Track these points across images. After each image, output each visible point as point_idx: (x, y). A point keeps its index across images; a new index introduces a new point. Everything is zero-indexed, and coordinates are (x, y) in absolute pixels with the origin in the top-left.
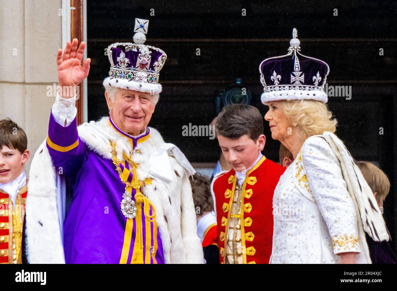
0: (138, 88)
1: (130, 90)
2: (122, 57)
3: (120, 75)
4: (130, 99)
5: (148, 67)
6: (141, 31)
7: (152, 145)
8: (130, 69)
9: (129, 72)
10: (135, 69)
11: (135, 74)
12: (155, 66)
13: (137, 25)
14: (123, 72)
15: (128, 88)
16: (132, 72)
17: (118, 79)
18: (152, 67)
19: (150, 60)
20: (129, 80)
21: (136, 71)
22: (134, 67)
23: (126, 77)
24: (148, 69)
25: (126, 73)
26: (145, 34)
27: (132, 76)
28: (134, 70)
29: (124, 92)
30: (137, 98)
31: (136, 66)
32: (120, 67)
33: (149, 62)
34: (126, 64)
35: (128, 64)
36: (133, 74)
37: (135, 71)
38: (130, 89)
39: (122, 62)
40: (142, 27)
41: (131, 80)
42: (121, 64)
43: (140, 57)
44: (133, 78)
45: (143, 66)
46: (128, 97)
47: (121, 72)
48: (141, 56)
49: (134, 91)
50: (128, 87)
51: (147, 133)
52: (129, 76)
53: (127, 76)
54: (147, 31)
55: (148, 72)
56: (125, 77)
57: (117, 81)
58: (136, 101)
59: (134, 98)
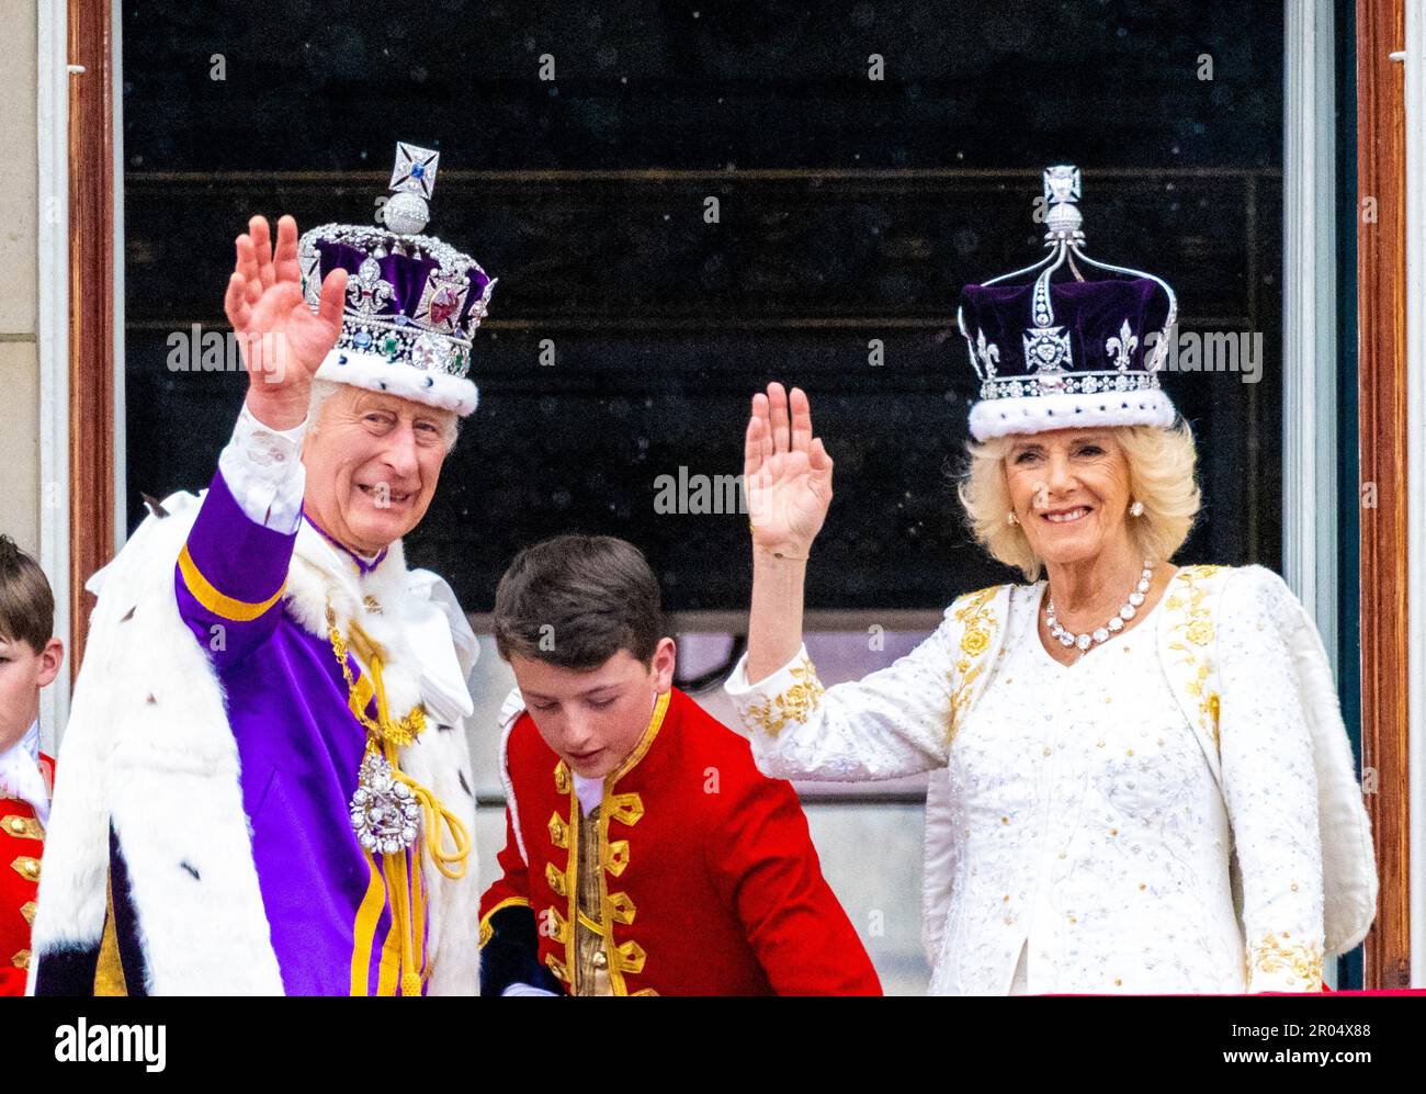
0: (419, 390)
1: (389, 395)
2: (368, 276)
3: (352, 337)
4: (380, 426)
5: (455, 317)
6: (413, 190)
8: (392, 321)
9: (388, 331)
10: (410, 321)
11: (409, 341)
12: (471, 317)
13: (401, 163)
14: (365, 329)
15: (384, 386)
16: (398, 332)
17: (347, 352)
18: (464, 320)
19: (465, 293)
20: (389, 358)
21: (415, 330)
22: (410, 313)
23: (377, 347)
24: (454, 324)
25: (376, 334)
27: (400, 347)
28: (408, 324)
29: (365, 399)
30: (406, 422)
31: (418, 312)
32: (352, 311)
33: (462, 300)
34: (379, 302)
35: (387, 300)
36: (405, 339)
37: (410, 329)
38: (390, 390)
39: (366, 293)
40: (418, 173)
41: (394, 359)
42: (360, 299)
43: (435, 281)
44: (403, 352)
45: (440, 313)
46: (372, 418)
47: (358, 330)
48: (437, 276)
49: (402, 399)
50: (384, 382)
52: (390, 346)
53: (382, 343)
55: (454, 334)
56: (373, 348)
57: (344, 361)
58: (406, 434)
59: (394, 422)
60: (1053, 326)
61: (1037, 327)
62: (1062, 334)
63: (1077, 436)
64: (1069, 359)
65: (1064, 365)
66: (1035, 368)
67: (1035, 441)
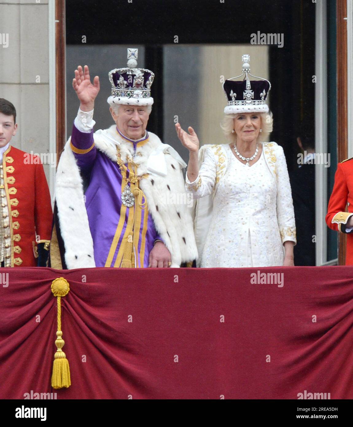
0: (136, 103)
1: (130, 105)
2: (121, 80)
3: (121, 94)
4: (130, 112)
5: (142, 86)
6: (133, 58)
7: (151, 147)
8: (128, 89)
9: (128, 91)
10: (132, 88)
11: (133, 93)
12: (147, 85)
13: (129, 53)
14: (123, 91)
15: (128, 104)
16: (130, 91)
17: (120, 97)
18: (145, 86)
19: (143, 80)
20: (129, 97)
21: (134, 90)
22: (132, 87)
23: (126, 95)
24: (142, 87)
25: (125, 92)
26: (136, 60)
27: (131, 94)
28: (132, 89)
29: (125, 107)
30: (136, 110)
31: (133, 86)
32: (120, 88)
33: (143, 82)
34: (125, 85)
35: (126, 85)
36: (132, 93)
37: (132, 90)
38: (130, 104)
39: (122, 84)
40: (133, 54)
41: (130, 97)
42: (121, 85)
43: (136, 79)
44: (132, 95)
45: (138, 85)
46: (128, 111)
47: (122, 92)
48: (136, 78)
49: (133, 105)
50: (128, 103)
51: (147, 137)
52: (129, 94)
53: (127, 94)
54: (137, 57)
55: (143, 89)
56: (125, 95)
57: (119, 99)
58: (136, 113)
59: (133, 111)
60: (251, 90)
61: (247, 90)
62: (252, 92)
63: (253, 114)
64: (253, 97)
65: (252, 99)
66: (245, 99)
67: (244, 115)
